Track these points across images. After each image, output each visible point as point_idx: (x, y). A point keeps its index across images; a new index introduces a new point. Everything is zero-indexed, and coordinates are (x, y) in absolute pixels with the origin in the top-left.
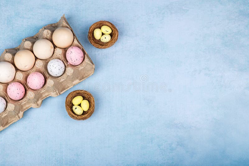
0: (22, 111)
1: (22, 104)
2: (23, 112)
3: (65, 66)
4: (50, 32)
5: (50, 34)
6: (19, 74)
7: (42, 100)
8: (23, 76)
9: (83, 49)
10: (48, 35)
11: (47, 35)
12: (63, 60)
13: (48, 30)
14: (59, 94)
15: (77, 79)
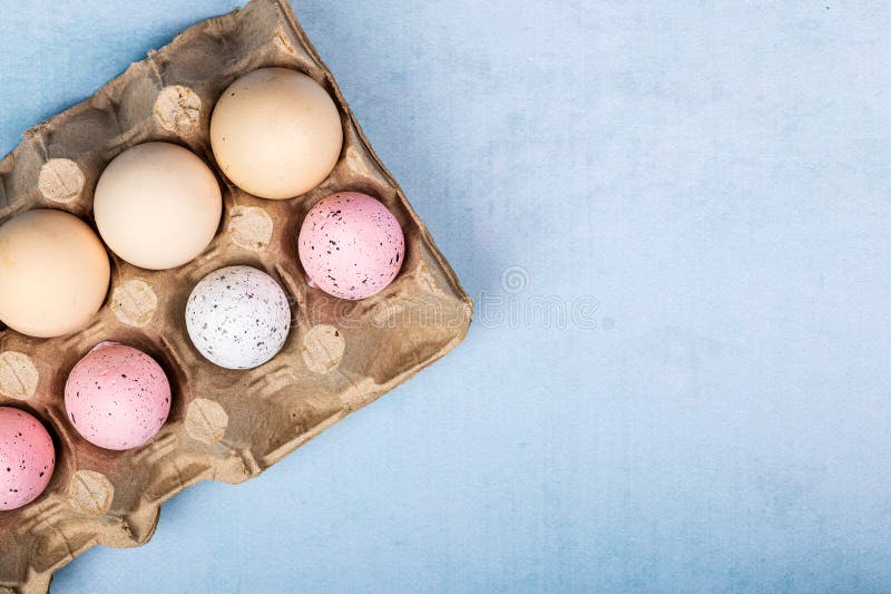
0: (40, 570)
1: (38, 528)
2: (46, 576)
3: (294, 307)
4: (194, 99)
5: (195, 115)
6: (17, 366)
7: (155, 504)
8: (40, 378)
9: (398, 198)
10: (186, 122)
11: (177, 120)
12: (281, 270)
13: (183, 90)
14: (256, 469)
15: (366, 374)
